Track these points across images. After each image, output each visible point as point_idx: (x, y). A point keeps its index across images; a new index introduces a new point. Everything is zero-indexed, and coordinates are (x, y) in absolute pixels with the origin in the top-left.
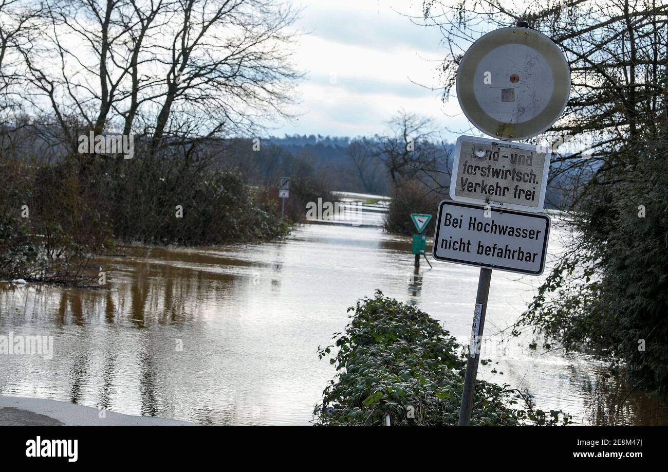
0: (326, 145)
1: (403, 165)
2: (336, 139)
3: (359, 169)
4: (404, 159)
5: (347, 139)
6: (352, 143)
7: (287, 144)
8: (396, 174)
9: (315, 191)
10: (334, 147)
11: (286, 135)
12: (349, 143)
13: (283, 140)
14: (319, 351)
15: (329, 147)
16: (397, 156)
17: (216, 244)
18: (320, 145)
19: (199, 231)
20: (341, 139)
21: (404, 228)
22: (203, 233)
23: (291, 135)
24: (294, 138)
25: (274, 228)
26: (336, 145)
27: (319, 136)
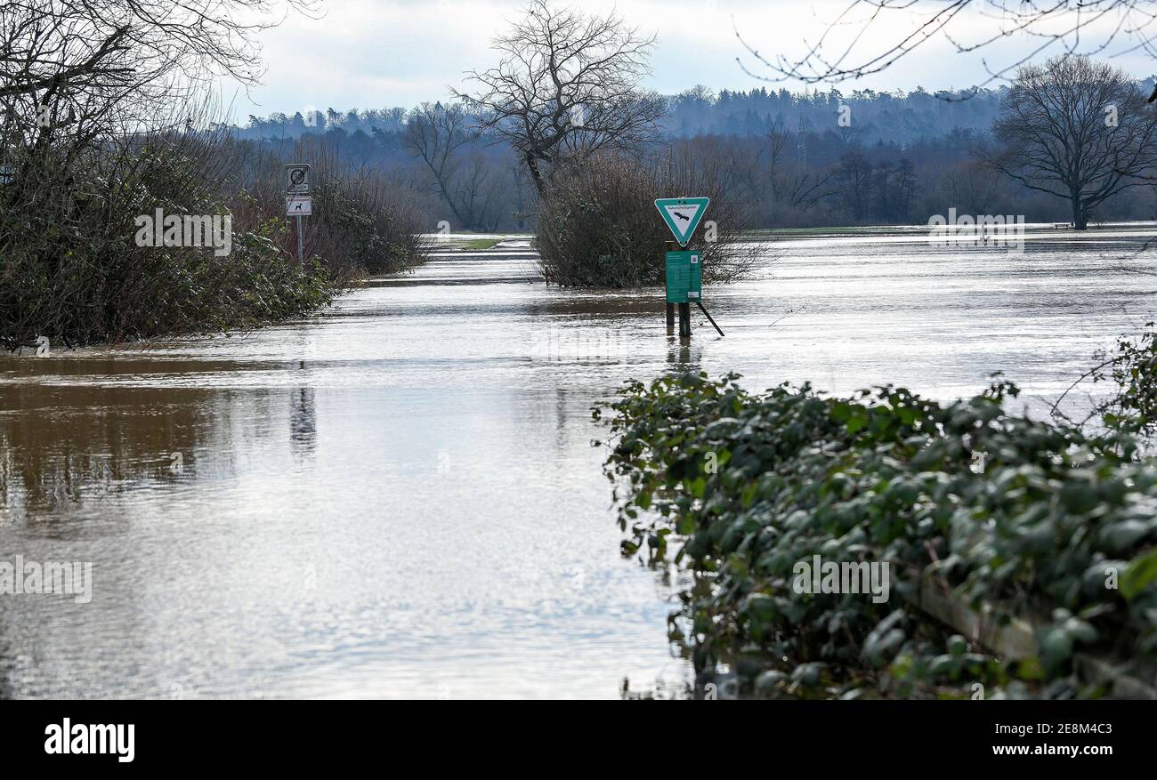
0: (351, 131)
1: (557, 138)
2: (371, 116)
3: (438, 175)
4: (556, 126)
5: (397, 113)
6: (411, 121)
7: (256, 137)
8: (541, 164)
9: (359, 213)
10: (371, 134)
11: (252, 117)
12: (405, 122)
13: (248, 130)
14: (616, 506)
15: (359, 134)
16: (539, 121)
17: (148, 336)
18: (337, 132)
19: (98, 305)
20: (384, 114)
21: (599, 270)
22: (110, 311)
23: (265, 116)
24: (273, 122)
25: (288, 289)
26: (374, 129)
27: (332, 112)
